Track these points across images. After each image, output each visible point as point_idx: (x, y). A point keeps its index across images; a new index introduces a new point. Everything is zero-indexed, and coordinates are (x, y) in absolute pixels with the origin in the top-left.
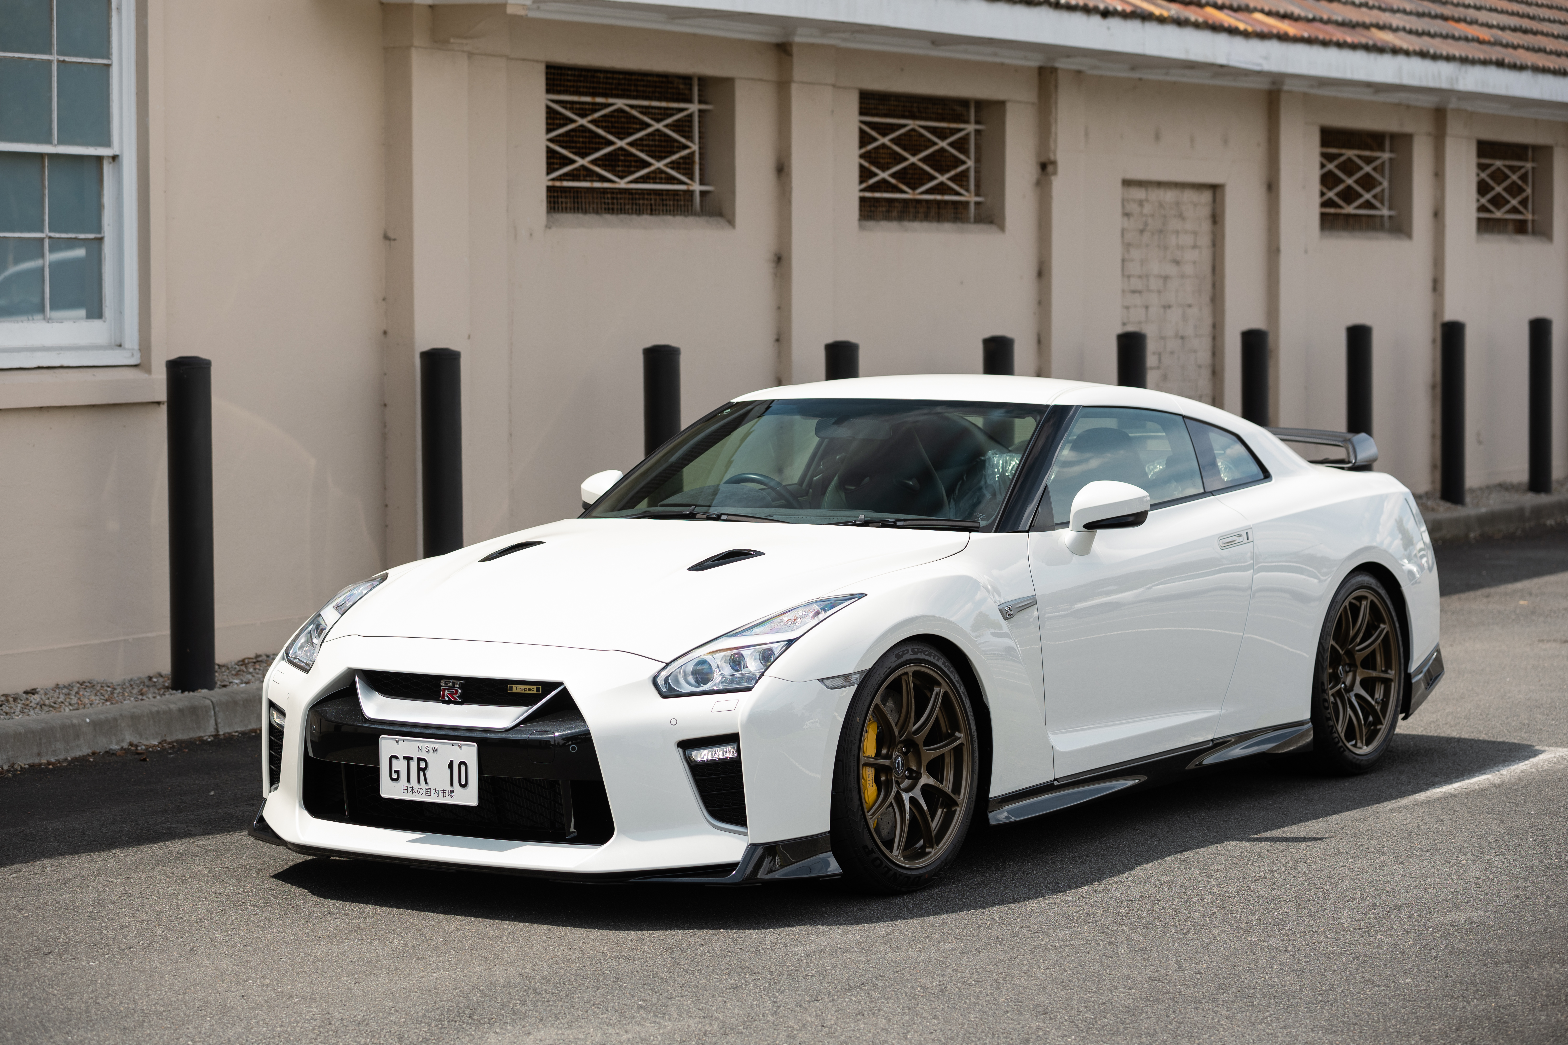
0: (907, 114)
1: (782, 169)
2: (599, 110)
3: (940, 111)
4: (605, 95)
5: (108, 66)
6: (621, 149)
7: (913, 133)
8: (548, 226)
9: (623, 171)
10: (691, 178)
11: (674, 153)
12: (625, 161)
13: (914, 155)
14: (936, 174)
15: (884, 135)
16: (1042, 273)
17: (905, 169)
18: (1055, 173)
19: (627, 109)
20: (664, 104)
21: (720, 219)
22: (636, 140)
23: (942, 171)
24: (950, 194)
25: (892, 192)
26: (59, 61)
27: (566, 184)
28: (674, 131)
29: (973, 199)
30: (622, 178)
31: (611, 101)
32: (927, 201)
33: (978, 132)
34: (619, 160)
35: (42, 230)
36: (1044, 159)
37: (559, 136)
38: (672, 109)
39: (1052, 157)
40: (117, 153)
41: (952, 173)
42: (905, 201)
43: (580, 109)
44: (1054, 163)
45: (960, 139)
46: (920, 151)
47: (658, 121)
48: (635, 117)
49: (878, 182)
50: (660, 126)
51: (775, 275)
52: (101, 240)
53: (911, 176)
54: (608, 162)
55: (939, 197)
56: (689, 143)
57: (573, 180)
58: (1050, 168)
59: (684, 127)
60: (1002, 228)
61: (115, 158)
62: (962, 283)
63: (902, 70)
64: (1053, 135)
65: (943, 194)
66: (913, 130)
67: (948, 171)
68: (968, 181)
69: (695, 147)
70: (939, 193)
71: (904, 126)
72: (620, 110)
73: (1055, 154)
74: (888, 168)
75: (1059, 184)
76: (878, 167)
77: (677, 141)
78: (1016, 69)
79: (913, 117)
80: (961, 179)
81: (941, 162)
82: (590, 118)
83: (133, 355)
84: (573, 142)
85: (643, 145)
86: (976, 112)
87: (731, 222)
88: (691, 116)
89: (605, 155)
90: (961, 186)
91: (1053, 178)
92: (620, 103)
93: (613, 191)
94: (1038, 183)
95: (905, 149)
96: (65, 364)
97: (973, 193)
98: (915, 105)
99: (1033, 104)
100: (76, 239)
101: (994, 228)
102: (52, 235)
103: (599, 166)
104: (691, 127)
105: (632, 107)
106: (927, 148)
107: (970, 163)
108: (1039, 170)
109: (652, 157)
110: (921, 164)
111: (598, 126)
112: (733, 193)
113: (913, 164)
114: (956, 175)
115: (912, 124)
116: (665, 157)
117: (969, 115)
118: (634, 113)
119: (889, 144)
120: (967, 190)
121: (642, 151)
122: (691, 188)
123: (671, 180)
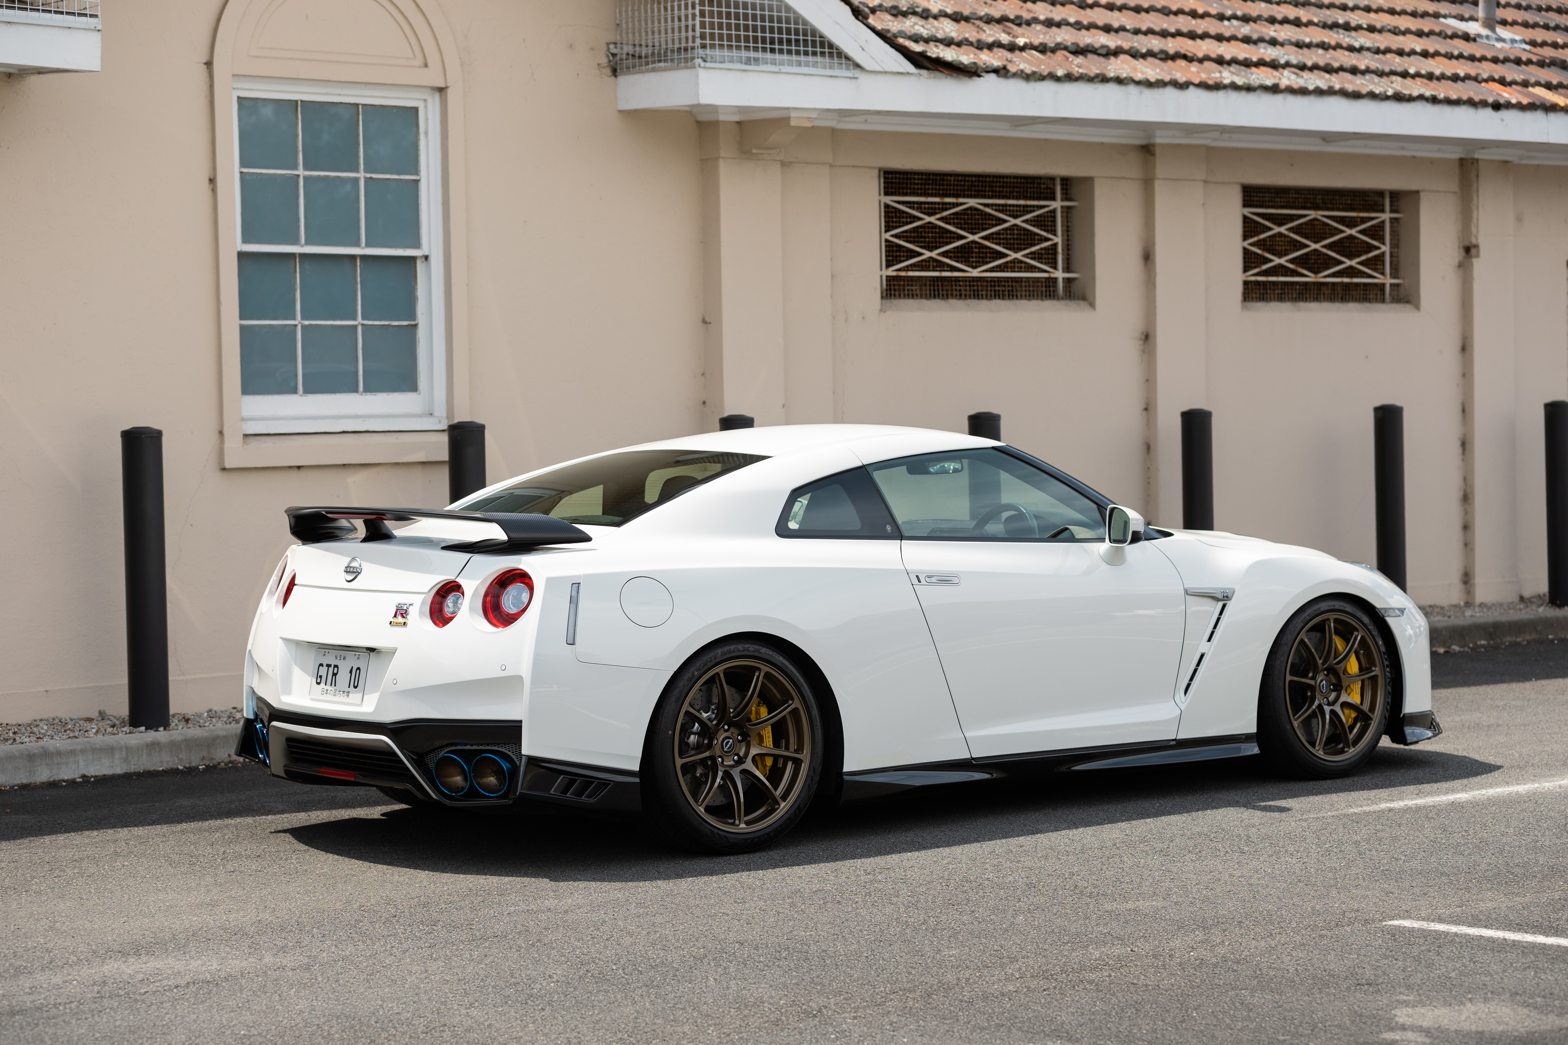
0: (1309, 205)
1: (1148, 257)
2: (950, 209)
3: (1349, 202)
4: (957, 196)
5: (417, 182)
6: (974, 242)
7: (1316, 223)
8: (882, 310)
9: (976, 262)
10: (1055, 268)
11: (1035, 245)
12: (979, 253)
13: (1316, 242)
14: (1344, 259)
15: (1280, 225)
16: (1465, 348)
17: (1306, 254)
18: (1477, 256)
19: (981, 207)
20: (1022, 202)
21: (1081, 303)
22: (992, 234)
23: (1350, 257)
24: (1361, 277)
25: (1292, 276)
26: (366, 178)
27: (911, 274)
28: (1034, 226)
29: (1388, 281)
30: (974, 267)
31: (961, 200)
32: (1334, 284)
33: (1393, 221)
34: (972, 252)
35: (355, 319)
36: (1466, 243)
37: (906, 231)
38: (1031, 206)
39: (1474, 241)
40: (426, 254)
41: (1363, 258)
42: (1306, 284)
43: (928, 208)
44: (1476, 246)
45: (1373, 226)
46: (1326, 238)
47: (1015, 217)
48: (989, 214)
49: (1274, 267)
50: (1018, 221)
51: (1143, 351)
52: (416, 326)
53: (1315, 262)
54: (958, 254)
55: (1346, 280)
56: (1050, 236)
57: (922, 270)
58: (1473, 251)
59: (1047, 222)
60: (1417, 307)
61: (426, 258)
62: (1367, 357)
63: (1292, 165)
64: (1475, 220)
65: (1352, 277)
66: (1315, 219)
67: (1359, 256)
68: (1383, 265)
69: (1058, 240)
70: (1347, 277)
71: (1305, 216)
72: (971, 208)
73: (1476, 238)
74: (1286, 255)
75: (1479, 265)
76: (1274, 254)
77: (1038, 235)
78: (1431, 161)
79: (1316, 208)
80: (1376, 263)
81: (1348, 247)
82: (938, 216)
83: (440, 422)
84: (921, 237)
85: (1000, 239)
86: (1391, 202)
87: (1092, 305)
88: (1054, 211)
89: (957, 247)
90: (1375, 270)
91: (1474, 260)
92: (972, 202)
93: (965, 279)
94: (1460, 265)
95: (1307, 238)
96: (371, 429)
97: (1388, 276)
98: (1320, 197)
99: (1455, 193)
100: (389, 325)
101: (1408, 307)
102: (365, 322)
103: (950, 258)
104: (1054, 221)
105: (985, 205)
106: (1332, 235)
107: (1386, 249)
108: (1462, 253)
109: (1010, 249)
110: (1324, 250)
111: (950, 224)
112: (1093, 278)
113: (1315, 250)
114: (1368, 260)
115: (1312, 214)
116: (1025, 249)
117: (1383, 205)
118: (988, 210)
119: (1286, 233)
120: (1383, 274)
121: (998, 244)
122: (1053, 276)
123: (1032, 268)
